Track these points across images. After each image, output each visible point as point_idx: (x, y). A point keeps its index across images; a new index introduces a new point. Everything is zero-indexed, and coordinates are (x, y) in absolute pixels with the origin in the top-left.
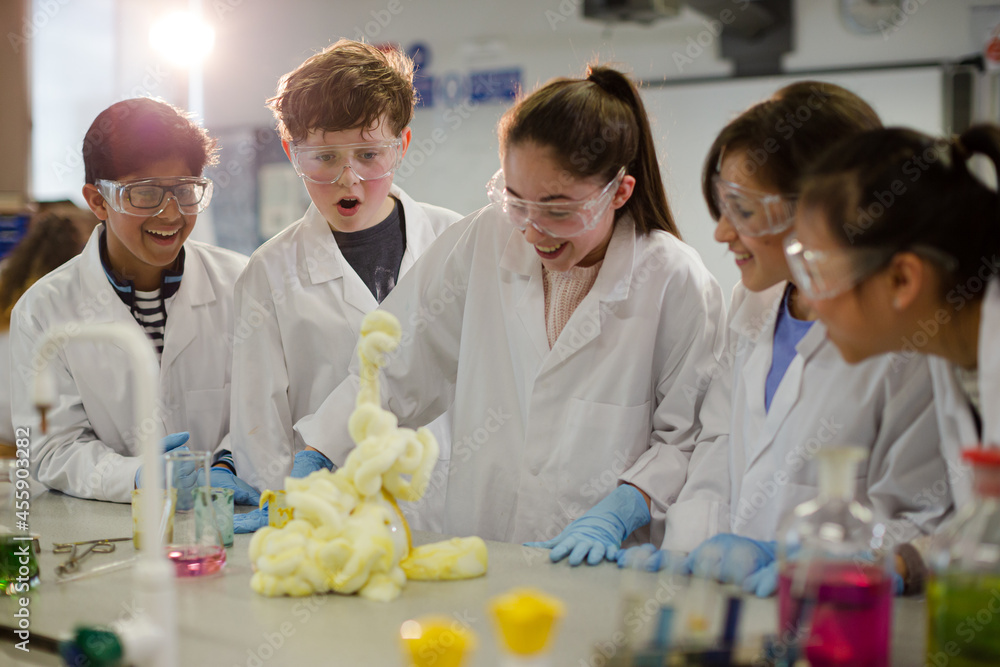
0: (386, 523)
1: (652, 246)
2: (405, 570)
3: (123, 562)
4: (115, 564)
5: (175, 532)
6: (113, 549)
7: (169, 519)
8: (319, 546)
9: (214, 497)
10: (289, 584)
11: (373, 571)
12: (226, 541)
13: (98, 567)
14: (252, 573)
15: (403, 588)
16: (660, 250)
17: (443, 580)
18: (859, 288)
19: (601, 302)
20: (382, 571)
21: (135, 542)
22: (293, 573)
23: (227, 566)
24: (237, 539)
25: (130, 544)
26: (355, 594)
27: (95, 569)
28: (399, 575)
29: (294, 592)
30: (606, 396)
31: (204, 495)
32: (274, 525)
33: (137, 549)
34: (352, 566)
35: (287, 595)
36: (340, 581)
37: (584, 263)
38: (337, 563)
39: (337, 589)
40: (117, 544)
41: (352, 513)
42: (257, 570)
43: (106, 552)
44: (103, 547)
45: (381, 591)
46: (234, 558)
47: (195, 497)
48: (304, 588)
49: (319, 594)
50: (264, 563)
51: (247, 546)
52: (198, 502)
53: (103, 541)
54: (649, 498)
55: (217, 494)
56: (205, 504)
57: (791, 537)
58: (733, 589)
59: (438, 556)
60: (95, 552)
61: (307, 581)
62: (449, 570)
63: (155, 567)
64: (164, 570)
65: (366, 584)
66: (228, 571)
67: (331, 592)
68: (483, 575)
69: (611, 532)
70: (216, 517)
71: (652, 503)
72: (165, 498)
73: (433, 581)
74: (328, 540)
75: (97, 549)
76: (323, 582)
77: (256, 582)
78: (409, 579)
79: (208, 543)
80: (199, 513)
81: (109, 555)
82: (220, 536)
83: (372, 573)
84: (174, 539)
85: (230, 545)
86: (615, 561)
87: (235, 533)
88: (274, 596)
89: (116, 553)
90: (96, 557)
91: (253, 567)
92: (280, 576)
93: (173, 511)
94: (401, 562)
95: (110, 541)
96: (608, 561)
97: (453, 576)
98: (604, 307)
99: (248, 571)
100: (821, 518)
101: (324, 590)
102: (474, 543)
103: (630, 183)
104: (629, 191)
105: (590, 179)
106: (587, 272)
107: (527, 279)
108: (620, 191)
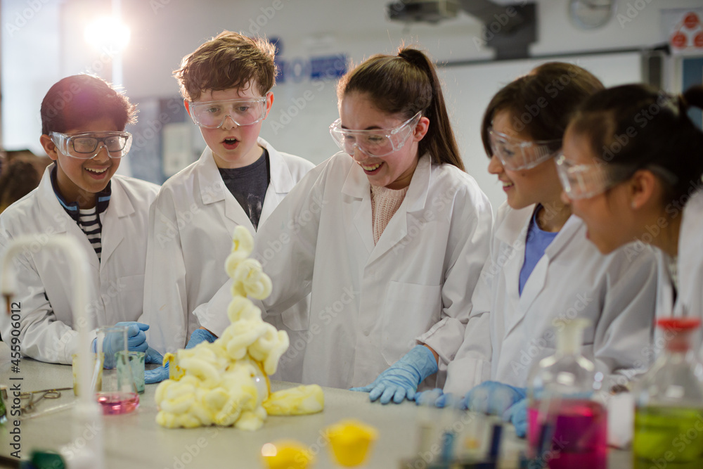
0: (252, 376)
1: (444, 173)
2: (266, 408)
3: (66, 405)
4: (61, 406)
5: (103, 384)
6: (59, 396)
7: (99, 374)
8: (204, 393)
9: (131, 358)
10: (184, 419)
11: (244, 410)
12: (139, 390)
13: (49, 408)
14: (157, 412)
15: (265, 421)
16: (448, 176)
17: (292, 415)
18: (608, 192)
19: (408, 213)
20: (249, 410)
21: (73, 390)
22: (187, 411)
23: (140, 407)
24: (148, 387)
25: (71, 392)
26: (231, 426)
27: (46, 410)
28: (262, 412)
29: (187, 425)
30: (413, 279)
31: (123, 357)
32: (173, 378)
33: (76, 395)
34: (228, 408)
35: (182, 427)
36: (220, 417)
37: (393, 186)
38: (218, 405)
39: (217, 422)
40: (62, 392)
41: (227, 369)
42: (160, 410)
43: (54, 398)
44: (52, 394)
45: (249, 424)
46: (144, 401)
47: (117, 359)
48: (194, 422)
49: (203, 426)
50: (165, 404)
51: (154, 393)
52: (120, 361)
53: (52, 390)
54: (438, 355)
55: (133, 356)
56: (124, 363)
57: (537, 382)
58: (496, 419)
59: (291, 397)
60: (46, 398)
61: (196, 417)
62: (297, 408)
63: (88, 408)
64: (94, 410)
65: (238, 419)
66: (141, 410)
67: (213, 425)
68: (321, 411)
69: (409, 378)
70: (132, 371)
71: (440, 358)
72: (96, 359)
73: (286, 416)
74: (211, 388)
75: (48, 396)
76: (206, 416)
77: (160, 418)
78: (269, 415)
79: (127, 391)
80: (120, 370)
81: (56, 400)
82: (134, 386)
83: (243, 411)
84: (103, 388)
85: (142, 392)
86: (414, 400)
87: (146, 384)
88: (173, 428)
89: (62, 398)
90: (47, 401)
91: (158, 408)
92: (177, 413)
93: (102, 368)
94: (263, 403)
95: (57, 390)
96: (409, 400)
97: (300, 412)
98: (410, 216)
99: (154, 411)
100: (558, 369)
101: (209, 423)
102: (314, 389)
103: (426, 122)
104: (426, 128)
105: (396, 115)
106: (398, 192)
107: (361, 200)
108: (418, 129)
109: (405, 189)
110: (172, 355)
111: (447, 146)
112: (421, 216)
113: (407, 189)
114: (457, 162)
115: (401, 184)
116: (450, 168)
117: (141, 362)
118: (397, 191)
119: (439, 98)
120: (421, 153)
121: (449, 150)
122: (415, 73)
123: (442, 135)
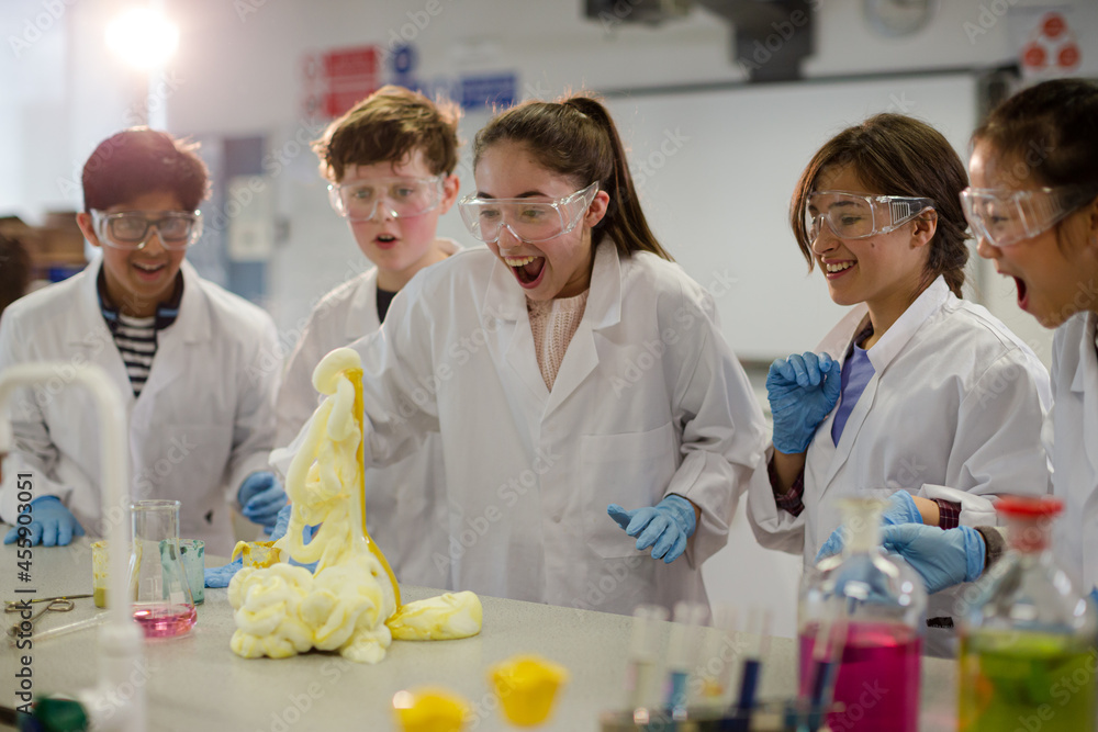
0: (374, 574)
2: (391, 629)
3: (82, 622)
4: (74, 624)
5: (141, 589)
6: (72, 607)
7: (134, 574)
9: (183, 550)
10: (269, 645)
11: (360, 627)
12: (197, 597)
13: (56, 627)
14: (231, 632)
15: (388, 649)
17: (435, 640)
19: (594, 331)
22: (273, 633)
23: (198, 626)
24: (209, 594)
25: (91, 601)
26: (335, 652)
27: (52, 631)
29: (273, 653)
31: (172, 547)
33: (101, 606)
34: (334, 620)
35: (265, 657)
36: (323, 638)
37: (566, 292)
38: (319, 617)
39: (321, 646)
40: (76, 602)
42: (236, 630)
43: (63, 610)
44: (61, 604)
45: (367, 650)
46: (205, 616)
47: (162, 549)
48: (285, 648)
49: (301, 654)
50: (242, 620)
52: (167, 554)
53: (61, 598)
55: (187, 545)
56: (173, 558)
59: (429, 613)
60: (52, 611)
61: (289, 641)
62: (439, 629)
64: (135, 631)
65: (350, 642)
66: (199, 631)
67: (314, 651)
68: (478, 634)
70: (185, 570)
72: (131, 550)
73: (424, 641)
75: (54, 607)
76: (304, 641)
77: (235, 642)
78: (395, 639)
79: (178, 600)
80: (167, 567)
81: (67, 613)
82: (188, 592)
83: (356, 630)
84: (140, 597)
85: (200, 602)
87: (207, 588)
88: (250, 658)
89: (74, 612)
90: (53, 616)
91: (233, 626)
92: (259, 635)
93: (138, 566)
94: (389, 620)
95: (67, 598)
97: (445, 635)
98: (599, 335)
101: (306, 648)
102: (467, 598)
103: (604, 198)
104: (604, 207)
106: (575, 301)
107: (514, 323)
108: (594, 208)
109: (584, 294)
110: (248, 543)
112: (614, 336)
113: (587, 296)
117: (200, 554)
118: (571, 299)
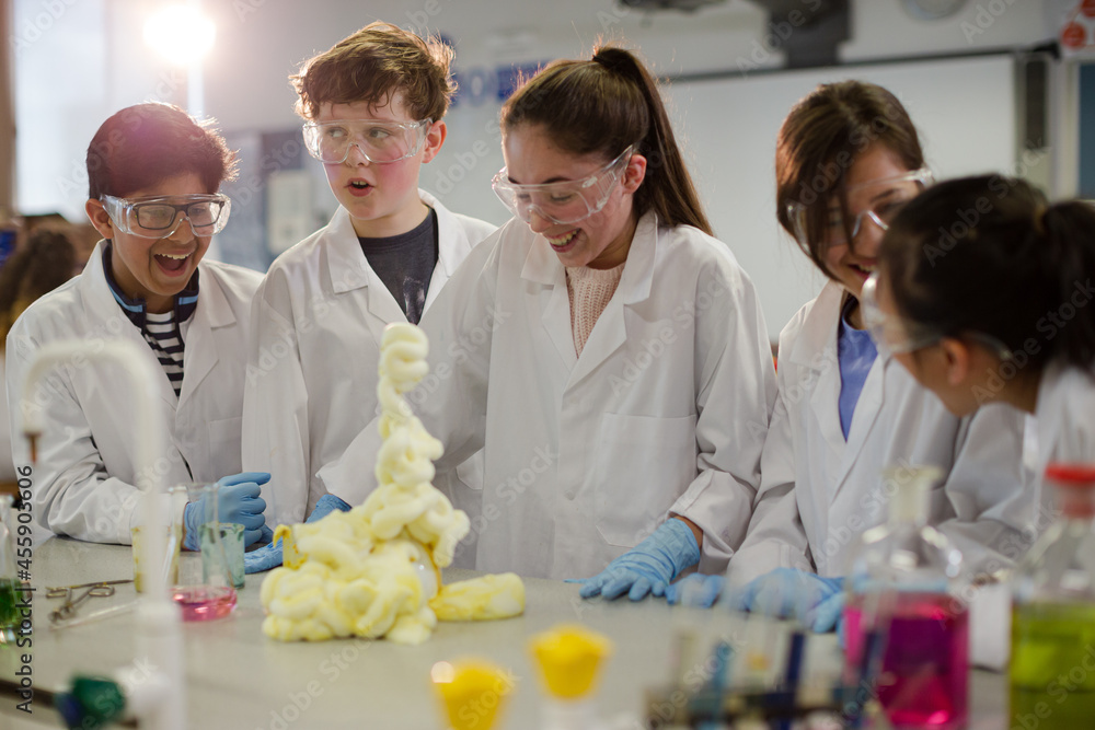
0: (412, 560)
1: (680, 240)
2: (435, 610)
3: (123, 606)
4: (115, 608)
5: (180, 573)
6: (113, 593)
7: (174, 558)
8: (337, 587)
9: (223, 534)
10: (306, 627)
11: (400, 613)
12: (236, 583)
13: (95, 612)
14: (263, 617)
15: (434, 631)
16: (686, 244)
17: (476, 621)
19: (625, 305)
20: (408, 613)
21: (136, 584)
22: (311, 616)
23: (238, 609)
24: (247, 578)
25: (131, 587)
26: (381, 638)
27: (93, 615)
28: (428, 616)
29: (312, 636)
30: (640, 408)
31: (211, 532)
32: (289, 565)
34: (375, 610)
35: (304, 640)
36: (362, 625)
37: (597, 264)
38: (359, 606)
39: (358, 632)
40: (117, 587)
41: (372, 551)
42: (270, 613)
43: (104, 596)
44: (100, 589)
45: (411, 633)
46: (243, 599)
47: (202, 534)
48: (323, 632)
49: (336, 638)
50: (277, 605)
51: (258, 587)
52: (206, 538)
53: (101, 584)
54: (701, 531)
55: (226, 530)
56: (213, 541)
57: (860, 567)
58: (795, 625)
59: (470, 594)
60: (92, 596)
61: (326, 624)
62: (481, 609)
63: (160, 609)
65: (392, 627)
66: (239, 614)
67: (353, 636)
68: (521, 615)
71: (704, 537)
72: (169, 535)
73: (465, 621)
74: (349, 580)
75: (95, 592)
76: (341, 624)
77: (269, 626)
78: (440, 620)
79: (217, 584)
80: (207, 552)
81: (108, 598)
83: (398, 616)
84: (180, 581)
85: (241, 586)
87: (246, 574)
88: (290, 641)
89: (116, 595)
90: (94, 601)
91: (265, 611)
92: (296, 619)
93: (179, 549)
94: (431, 601)
95: (109, 583)
97: (487, 616)
98: (630, 311)
99: (259, 615)
100: (887, 546)
101: (345, 633)
102: (509, 580)
103: (640, 163)
104: (641, 171)
105: (590, 156)
106: (607, 274)
107: (551, 287)
108: (630, 173)
109: (619, 267)
110: (286, 528)
111: (680, 198)
112: (644, 311)
113: (623, 268)
114: (699, 222)
115: (610, 259)
116: (689, 232)
117: (239, 539)
118: (605, 272)
119: (663, 123)
120: (638, 210)
121: (684, 204)
122: (618, 86)
123: (671, 180)
